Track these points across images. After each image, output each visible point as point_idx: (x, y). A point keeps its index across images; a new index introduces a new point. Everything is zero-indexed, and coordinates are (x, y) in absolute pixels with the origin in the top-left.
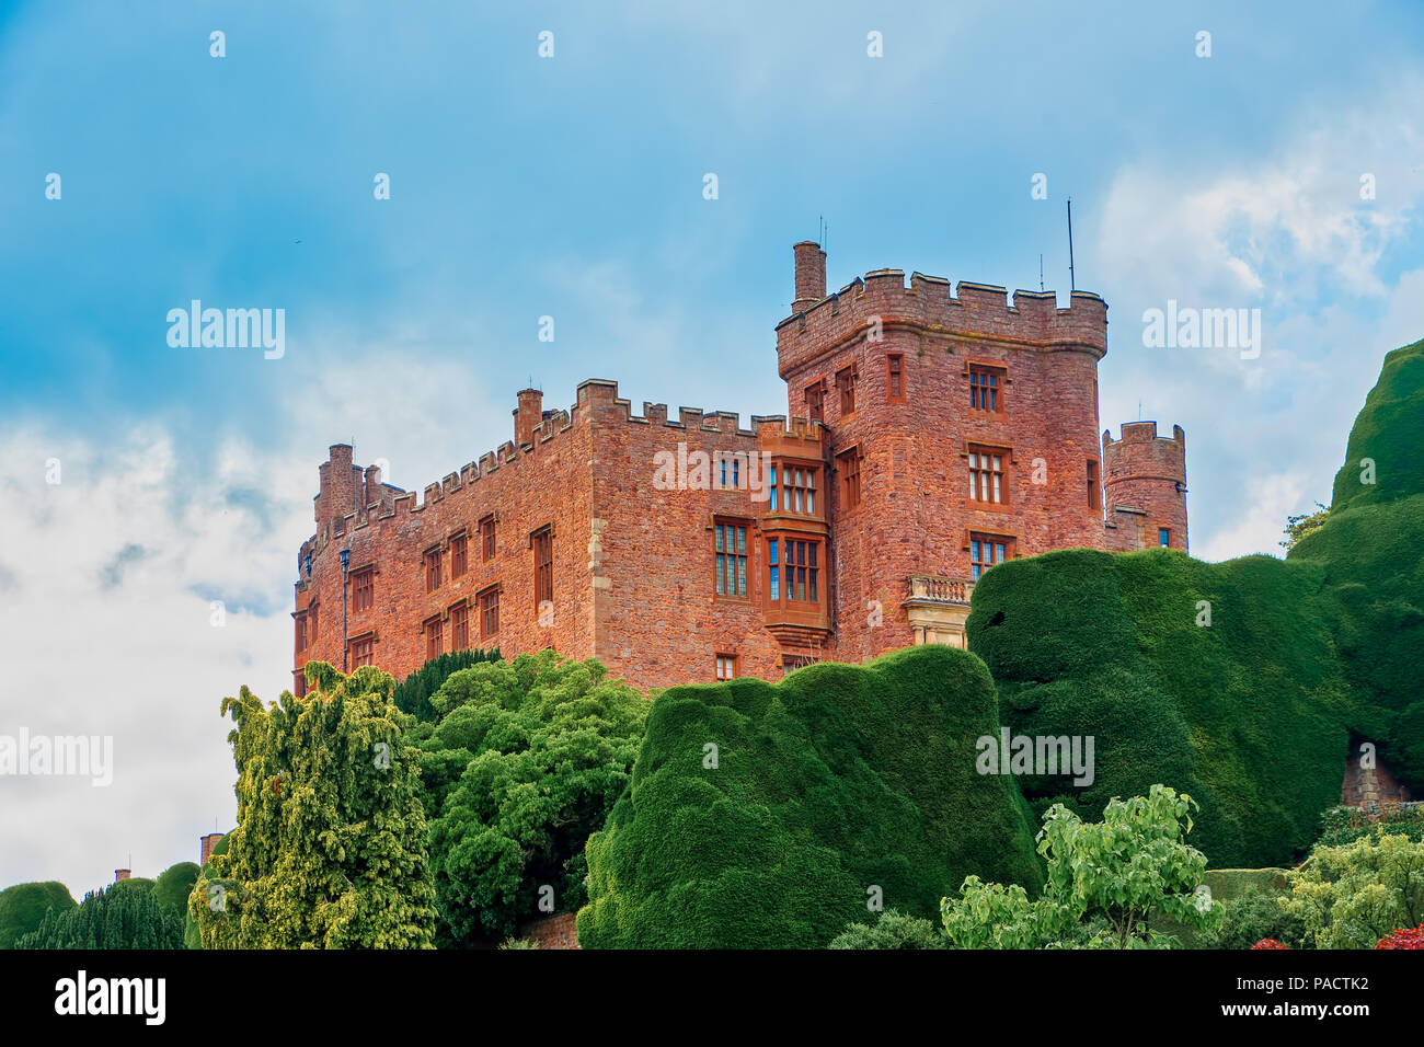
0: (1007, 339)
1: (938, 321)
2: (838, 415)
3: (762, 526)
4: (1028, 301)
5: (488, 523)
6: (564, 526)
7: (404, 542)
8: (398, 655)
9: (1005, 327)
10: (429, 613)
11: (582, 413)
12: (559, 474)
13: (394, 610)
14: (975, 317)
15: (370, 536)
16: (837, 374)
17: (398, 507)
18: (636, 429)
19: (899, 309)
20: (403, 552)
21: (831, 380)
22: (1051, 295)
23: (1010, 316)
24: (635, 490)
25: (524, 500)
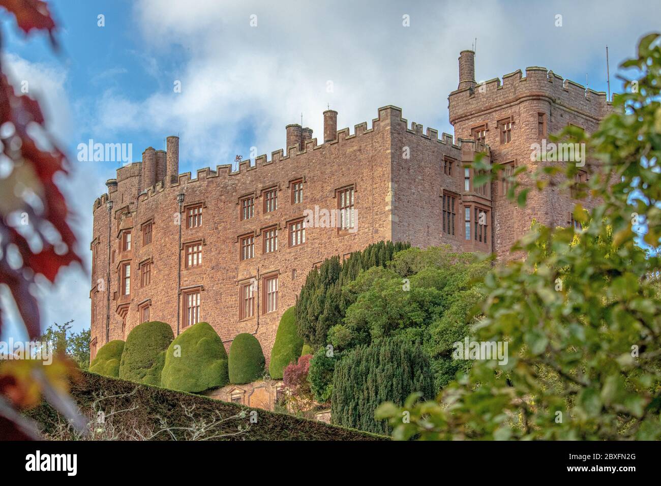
0: (586, 114)
1: (559, 99)
2: (498, 143)
3: (462, 197)
4: (594, 95)
5: (296, 182)
6: (364, 185)
7: (224, 190)
8: (219, 253)
9: (584, 107)
10: (241, 231)
11: (382, 124)
12: (361, 157)
13: (217, 228)
14: (573, 99)
15: (200, 186)
16: (498, 121)
17: (220, 172)
18: (410, 136)
19: (545, 88)
20: (223, 197)
21: (492, 125)
22: (604, 94)
23: (587, 102)
24: (409, 169)
25: (328, 171)
